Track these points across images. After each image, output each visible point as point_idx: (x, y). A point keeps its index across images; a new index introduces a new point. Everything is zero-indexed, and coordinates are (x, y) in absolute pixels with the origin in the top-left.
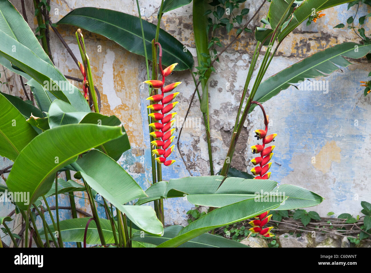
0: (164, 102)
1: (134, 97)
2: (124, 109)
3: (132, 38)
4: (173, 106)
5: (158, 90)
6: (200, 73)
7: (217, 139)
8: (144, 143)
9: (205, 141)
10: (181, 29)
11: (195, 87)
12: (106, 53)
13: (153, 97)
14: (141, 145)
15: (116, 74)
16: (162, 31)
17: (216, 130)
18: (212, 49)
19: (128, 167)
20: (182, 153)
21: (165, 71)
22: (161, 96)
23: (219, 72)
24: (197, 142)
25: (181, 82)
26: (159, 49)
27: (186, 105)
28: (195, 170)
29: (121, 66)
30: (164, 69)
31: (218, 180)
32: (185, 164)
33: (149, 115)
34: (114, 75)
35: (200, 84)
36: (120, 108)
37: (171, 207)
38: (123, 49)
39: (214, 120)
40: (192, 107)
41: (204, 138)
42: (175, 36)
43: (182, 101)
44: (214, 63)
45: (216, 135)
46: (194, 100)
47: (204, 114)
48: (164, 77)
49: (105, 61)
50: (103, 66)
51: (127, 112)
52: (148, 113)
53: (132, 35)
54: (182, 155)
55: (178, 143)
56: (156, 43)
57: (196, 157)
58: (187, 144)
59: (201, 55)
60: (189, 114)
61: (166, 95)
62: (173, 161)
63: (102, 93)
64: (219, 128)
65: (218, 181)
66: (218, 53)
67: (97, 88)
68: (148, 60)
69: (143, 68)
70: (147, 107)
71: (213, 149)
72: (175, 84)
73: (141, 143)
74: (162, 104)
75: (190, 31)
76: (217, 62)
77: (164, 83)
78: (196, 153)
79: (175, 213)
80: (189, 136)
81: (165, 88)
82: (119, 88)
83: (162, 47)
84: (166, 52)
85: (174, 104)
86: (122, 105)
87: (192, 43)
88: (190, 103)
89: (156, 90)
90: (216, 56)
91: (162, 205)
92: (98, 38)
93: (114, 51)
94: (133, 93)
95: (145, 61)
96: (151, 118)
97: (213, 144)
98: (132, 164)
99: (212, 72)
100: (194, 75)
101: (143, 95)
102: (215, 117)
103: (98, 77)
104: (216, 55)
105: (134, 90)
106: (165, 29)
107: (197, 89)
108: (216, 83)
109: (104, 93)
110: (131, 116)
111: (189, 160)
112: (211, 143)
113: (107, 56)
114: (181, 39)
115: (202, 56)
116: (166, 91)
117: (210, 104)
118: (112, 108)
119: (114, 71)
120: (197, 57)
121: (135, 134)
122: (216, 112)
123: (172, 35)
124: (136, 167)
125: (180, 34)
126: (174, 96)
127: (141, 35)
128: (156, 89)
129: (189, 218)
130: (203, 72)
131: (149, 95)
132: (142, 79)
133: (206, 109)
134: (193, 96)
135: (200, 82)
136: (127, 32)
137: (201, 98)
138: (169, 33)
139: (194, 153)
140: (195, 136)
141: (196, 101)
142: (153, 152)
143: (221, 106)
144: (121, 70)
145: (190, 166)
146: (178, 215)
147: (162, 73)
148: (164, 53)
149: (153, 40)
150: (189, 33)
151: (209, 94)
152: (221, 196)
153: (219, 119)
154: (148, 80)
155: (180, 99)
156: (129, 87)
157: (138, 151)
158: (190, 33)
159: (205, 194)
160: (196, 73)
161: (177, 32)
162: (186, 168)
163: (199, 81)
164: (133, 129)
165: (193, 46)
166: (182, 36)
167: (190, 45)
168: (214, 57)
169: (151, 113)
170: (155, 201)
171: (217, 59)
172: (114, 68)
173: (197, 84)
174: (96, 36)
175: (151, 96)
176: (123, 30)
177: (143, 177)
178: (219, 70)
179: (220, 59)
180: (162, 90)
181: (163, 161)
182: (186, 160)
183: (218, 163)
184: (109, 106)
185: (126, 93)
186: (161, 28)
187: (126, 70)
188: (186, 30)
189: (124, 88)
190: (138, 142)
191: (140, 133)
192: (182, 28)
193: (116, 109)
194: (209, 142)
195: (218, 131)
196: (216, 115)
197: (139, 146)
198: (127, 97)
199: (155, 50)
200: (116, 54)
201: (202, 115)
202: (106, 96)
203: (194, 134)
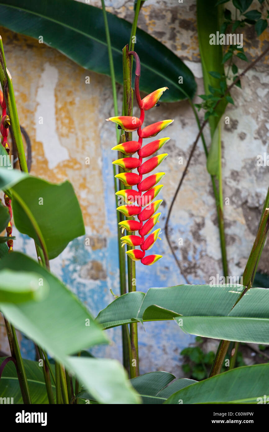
0: (142, 154)
1: (91, 146)
2: (72, 167)
3: (89, 45)
4: (159, 160)
5: (132, 133)
6: (206, 106)
7: (235, 222)
8: (106, 227)
9: (215, 224)
10: (174, 29)
11: (197, 130)
12: (43, 70)
13: (122, 145)
14: (101, 231)
15: (60, 106)
16: (141, 33)
17: (235, 206)
18: (230, 65)
19: (78, 268)
20: (173, 245)
21: (145, 100)
22: (138, 144)
23: (240, 104)
24: (200, 226)
25: (173, 120)
26: (134, 63)
27: (182, 161)
28: (196, 276)
29: (69, 93)
30: (142, 98)
31: (234, 292)
32: (179, 265)
33: (115, 176)
34: (56, 107)
35: (207, 125)
36: (66, 166)
37: (153, 342)
38: (73, 63)
39: (231, 188)
40: (192, 164)
41: (214, 218)
42: (165, 42)
43: (174, 154)
44: (233, 89)
45: (234, 215)
46: (196, 152)
47: (213, 177)
48: (143, 111)
49: (41, 83)
50: (37, 92)
51: (77, 172)
52: (115, 174)
53: (88, 39)
54: (174, 248)
55: (166, 228)
56: (130, 52)
57: (198, 253)
58: (182, 229)
59: (211, 74)
60: (186, 177)
61: (146, 142)
62: (158, 256)
63: (34, 140)
64: (240, 203)
65: (234, 294)
66: (240, 71)
67: (27, 130)
68: (117, 84)
69: (107, 96)
70: (113, 163)
71: (228, 239)
72: (162, 123)
73: (101, 227)
74: (140, 157)
75: (191, 33)
76: (238, 88)
77: (142, 122)
78: (198, 246)
79: (159, 352)
80: (186, 215)
81: (145, 129)
82: (64, 130)
83: (141, 60)
84: (147, 70)
85: (161, 156)
86: (69, 161)
87: (193, 54)
88: (188, 159)
89: (128, 133)
90: (237, 77)
91: (135, 336)
92: (29, 42)
93: (57, 67)
94: (88, 139)
95: (111, 84)
96: (120, 181)
97: (229, 231)
98: (85, 263)
99: (229, 105)
100: (197, 109)
101: (106, 144)
102: (233, 184)
103: (28, 111)
104: (237, 74)
105: (91, 134)
106: (147, 30)
107: (201, 134)
108: (234, 124)
109: (38, 139)
110: (85, 179)
111: (185, 258)
112: (225, 227)
113: (44, 75)
114: (175, 47)
115: (212, 78)
116: (147, 136)
117: (223, 160)
118: (52, 165)
119: (57, 100)
120: (203, 78)
121: (91, 210)
122: (235, 175)
123: (159, 40)
124: (92, 268)
125: (173, 37)
126: (160, 143)
127: (105, 40)
128: (128, 131)
129: (185, 362)
130: (212, 104)
131: (116, 142)
132: (105, 114)
133: (217, 169)
134: (194, 147)
135: (206, 121)
136: (79, 34)
137: (209, 150)
138: (153, 36)
139: (194, 247)
140: (198, 216)
141: (199, 155)
142: (122, 241)
143: (242, 164)
144: (69, 99)
145: (189, 268)
146: (165, 357)
147: (139, 104)
148: (144, 72)
149: (125, 47)
150: (189, 38)
151: (222, 143)
152: (238, 321)
153: (239, 187)
154: (115, 116)
155: (172, 151)
156: (83, 129)
157: (96, 240)
158: (191, 37)
159: (210, 316)
160: (199, 106)
161: (168, 36)
162: (179, 272)
163: (204, 119)
164: (88, 202)
165: (195, 60)
166: (177, 41)
167: (190, 57)
168: (232, 79)
169: (120, 173)
170: (124, 327)
171: (238, 82)
172: (56, 96)
173: (201, 125)
174: (26, 40)
175: (120, 143)
176: (73, 31)
177: (104, 285)
178: (240, 102)
179: (243, 81)
180: (139, 133)
181: (139, 255)
182: (180, 257)
183: (238, 265)
184: (46, 162)
185: (77, 140)
186: (140, 27)
187: (77, 100)
188: (184, 32)
189: (72, 130)
190: (97, 225)
191: (100, 210)
192: (178, 28)
193: (58, 167)
194: (222, 226)
195: (238, 207)
196: (235, 180)
197: (98, 232)
198: (77, 146)
199: (128, 64)
200: (61, 72)
201: (209, 179)
202: (40, 144)
203: (194, 212)
